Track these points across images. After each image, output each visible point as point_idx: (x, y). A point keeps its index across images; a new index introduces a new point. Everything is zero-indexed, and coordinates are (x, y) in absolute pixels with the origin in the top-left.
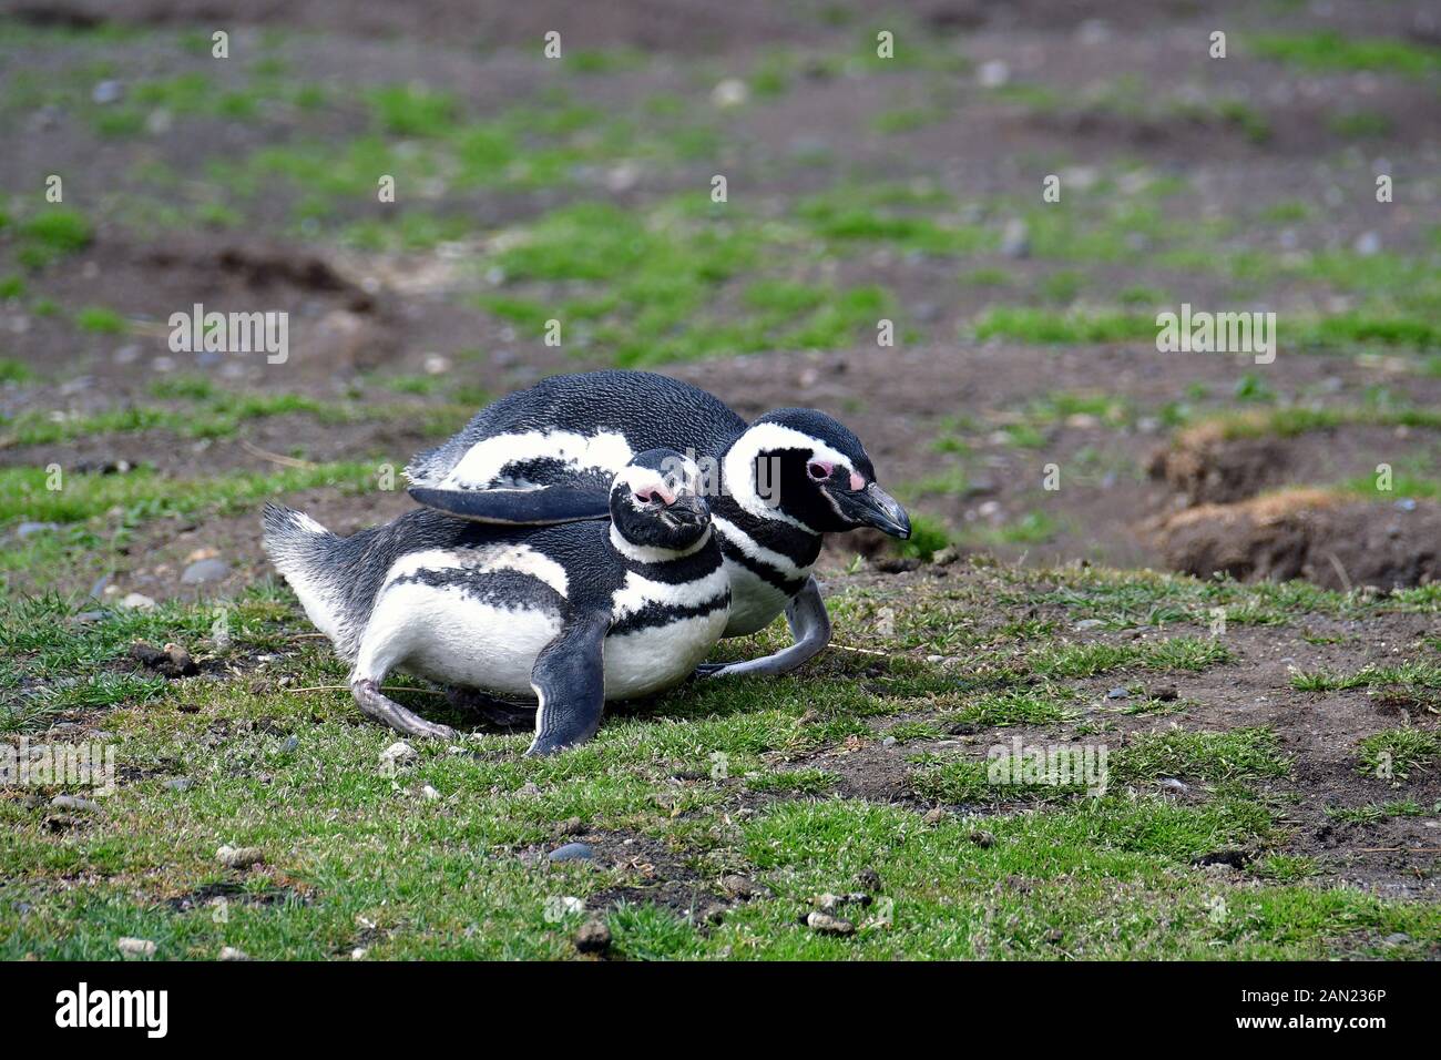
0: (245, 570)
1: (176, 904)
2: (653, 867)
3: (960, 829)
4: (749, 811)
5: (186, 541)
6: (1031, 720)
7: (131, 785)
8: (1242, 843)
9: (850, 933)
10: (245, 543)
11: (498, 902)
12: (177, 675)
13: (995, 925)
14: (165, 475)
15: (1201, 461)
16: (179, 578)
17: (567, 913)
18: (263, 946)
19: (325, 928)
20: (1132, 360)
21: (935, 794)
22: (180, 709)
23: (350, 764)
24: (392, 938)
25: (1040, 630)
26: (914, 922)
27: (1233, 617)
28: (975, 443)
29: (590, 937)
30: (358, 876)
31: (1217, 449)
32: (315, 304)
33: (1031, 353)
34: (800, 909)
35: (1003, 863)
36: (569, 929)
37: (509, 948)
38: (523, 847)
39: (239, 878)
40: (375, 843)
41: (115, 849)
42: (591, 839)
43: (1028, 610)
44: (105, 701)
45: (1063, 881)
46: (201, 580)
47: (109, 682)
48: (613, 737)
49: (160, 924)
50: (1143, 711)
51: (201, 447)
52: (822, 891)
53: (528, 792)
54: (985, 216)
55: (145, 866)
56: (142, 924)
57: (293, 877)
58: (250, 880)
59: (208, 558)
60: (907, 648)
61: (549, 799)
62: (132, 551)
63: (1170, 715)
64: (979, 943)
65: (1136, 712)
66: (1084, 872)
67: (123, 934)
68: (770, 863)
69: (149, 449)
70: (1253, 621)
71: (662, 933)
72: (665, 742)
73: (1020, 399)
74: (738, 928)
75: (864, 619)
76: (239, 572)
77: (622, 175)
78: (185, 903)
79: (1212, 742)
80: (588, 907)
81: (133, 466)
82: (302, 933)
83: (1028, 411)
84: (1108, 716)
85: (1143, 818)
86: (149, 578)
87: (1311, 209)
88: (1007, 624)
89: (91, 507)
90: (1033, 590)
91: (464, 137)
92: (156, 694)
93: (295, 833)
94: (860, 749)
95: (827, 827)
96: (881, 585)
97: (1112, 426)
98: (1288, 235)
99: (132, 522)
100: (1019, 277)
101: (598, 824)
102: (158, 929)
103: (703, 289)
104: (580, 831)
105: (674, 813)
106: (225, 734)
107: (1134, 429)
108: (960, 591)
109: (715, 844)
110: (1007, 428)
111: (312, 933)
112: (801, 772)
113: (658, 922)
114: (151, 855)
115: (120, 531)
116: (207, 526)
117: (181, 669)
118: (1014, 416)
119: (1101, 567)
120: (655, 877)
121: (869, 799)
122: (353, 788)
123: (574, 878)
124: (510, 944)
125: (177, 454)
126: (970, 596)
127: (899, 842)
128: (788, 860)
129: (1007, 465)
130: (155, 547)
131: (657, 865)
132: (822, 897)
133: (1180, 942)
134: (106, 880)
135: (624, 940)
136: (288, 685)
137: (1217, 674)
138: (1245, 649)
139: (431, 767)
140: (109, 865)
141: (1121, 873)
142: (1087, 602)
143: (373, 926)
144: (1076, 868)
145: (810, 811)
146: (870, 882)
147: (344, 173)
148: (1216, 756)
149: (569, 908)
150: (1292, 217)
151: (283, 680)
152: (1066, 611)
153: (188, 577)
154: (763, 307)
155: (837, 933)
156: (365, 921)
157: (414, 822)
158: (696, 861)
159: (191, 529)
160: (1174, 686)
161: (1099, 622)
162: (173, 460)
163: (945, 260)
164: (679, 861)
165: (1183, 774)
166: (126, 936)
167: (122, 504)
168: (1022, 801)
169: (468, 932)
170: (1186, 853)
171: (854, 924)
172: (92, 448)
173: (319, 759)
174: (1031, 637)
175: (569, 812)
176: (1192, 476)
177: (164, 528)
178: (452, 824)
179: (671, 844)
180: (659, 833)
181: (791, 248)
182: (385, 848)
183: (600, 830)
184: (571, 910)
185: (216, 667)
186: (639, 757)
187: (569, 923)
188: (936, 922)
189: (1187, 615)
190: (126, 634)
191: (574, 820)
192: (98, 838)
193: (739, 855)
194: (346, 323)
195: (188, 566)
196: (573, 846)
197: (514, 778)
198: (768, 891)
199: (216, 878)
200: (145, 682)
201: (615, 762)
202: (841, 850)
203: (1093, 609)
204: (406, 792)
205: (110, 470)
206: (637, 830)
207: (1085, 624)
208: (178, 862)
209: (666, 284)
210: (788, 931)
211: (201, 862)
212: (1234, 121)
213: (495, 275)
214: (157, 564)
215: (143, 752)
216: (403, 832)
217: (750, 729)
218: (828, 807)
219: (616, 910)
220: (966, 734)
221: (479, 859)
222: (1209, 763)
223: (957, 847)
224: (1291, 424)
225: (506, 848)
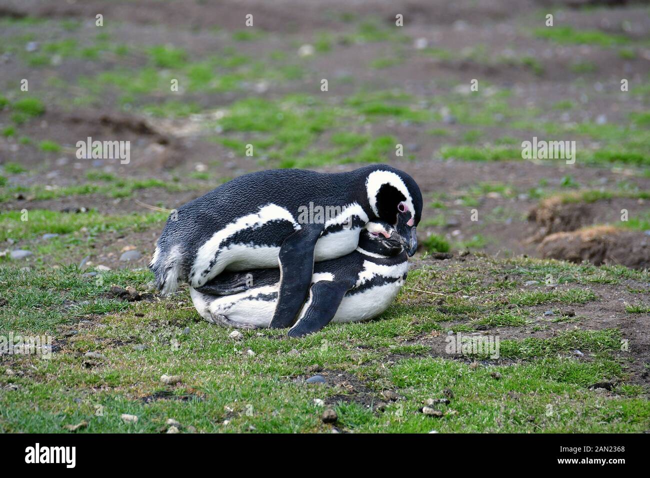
0: (147, 255)
1: (145, 399)
2: (352, 386)
3: (486, 371)
4: (393, 362)
5: (121, 242)
6: (512, 324)
7: (118, 348)
8: (609, 379)
9: (441, 416)
10: (147, 244)
11: (286, 401)
12: (133, 300)
13: (505, 413)
14: (103, 213)
15: (552, 213)
16: (119, 258)
17: (317, 406)
18: (184, 418)
19: (211, 411)
20: (513, 168)
21: (473, 357)
22: (136, 315)
23: (214, 340)
24: (241, 415)
25: (511, 285)
26: (469, 412)
27: (595, 280)
28: (448, 204)
29: (328, 416)
30: (224, 389)
31: (559, 208)
32: (143, 140)
33: (469, 165)
34: (418, 405)
35: (506, 386)
36: (318, 413)
37: (293, 421)
38: (295, 377)
39: (171, 389)
40: (230, 375)
41: (116, 376)
42: (323, 374)
43: (504, 276)
44: (102, 311)
45: (532, 395)
46: (129, 259)
47: (104, 303)
48: (329, 330)
49: (139, 408)
50: (561, 321)
51: (117, 202)
52: (427, 398)
53: (294, 353)
54: (430, 106)
55: (129, 383)
56: (131, 408)
57: (195, 389)
58: (176, 390)
59: (131, 250)
60: (453, 292)
61: (304, 356)
62: (96, 246)
63: (573, 323)
64: (499, 421)
65: (558, 321)
66: (541, 391)
67: (123, 412)
68: (403, 385)
69: (94, 202)
70: (604, 282)
71: (359, 415)
72: (352, 332)
73: (466, 185)
74: (392, 413)
75: (431, 279)
76: (145, 256)
77: (262, 86)
78: (149, 399)
79: (593, 335)
80: (325, 403)
81: (87, 210)
82: (201, 414)
83: (470, 190)
84: (546, 323)
85: (566, 367)
86: (105, 258)
87: (574, 104)
88: (496, 282)
89: (74, 227)
90: (505, 267)
91: (190, 68)
92: (125, 308)
93: (194, 370)
94: (438, 336)
95: (427, 370)
96: (438, 264)
97: (507, 197)
98: (565, 116)
99: (95, 234)
100: (453, 132)
101: (326, 367)
102: (139, 411)
103: (313, 136)
104: (319, 371)
105: (359, 363)
106: (157, 326)
107: (517, 199)
108: (473, 268)
109: (379, 377)
110: (462, 198)
111: (205, 413)
112: (413, 345)
113: (357, 411)
114: (131, 379)
115: (89, 238)
116: (129, 236)
117: (134, 298)
118: (463, 192)
119: (533, 258)
120: (354, 391)
121: (444, 358)
122: (217, 351)
123: (318, 391)
124: (293, 419)
125: (107, 204)
126: (478, 270)
127: (460, 377)
128: (411, 384)
129: (463, 214)
130: (106, 245)
131: (354, 385)
132: (428, 400)
133: (587, 422)
134: (113, 389)
135: (343, 418)
136: (182, 305)
137: (591, 305)
138: (602, 294)
139: (250, 341)
140: (113, 382)
141: (558, 391)
142: (530, 273)
143: (232, 411)
144: (538, 389)
145: (420, 363)
146: (449, 394)
147: (139, 84)
148: (595, 341)
149: (318, 404)
150: (567, 107)
151: (180, 303)
152: (521, 277)
153: (123, 258)
154: (340, 144)
155: (436, 416)
156: (229, 408)
157: (246, 365)
158: (371, 384)
159: (122, 237)
160: (573, 310)
161: (535, 282)
162: (105, 207)
163: (418, 124)
164: (363, 384)
165: (581, 349)
166: (124, 413)
167: (87, 226)
168: (511, 359)
169: (273, 413)
170: (585, 383)
171: (443, 412)
172: (68, 201)
173: (200, 337)
174: (506, 288)
175: (313, 362)
176: (548, 219)
177: (109, 237)
178: (263, 367)
179: (359, 377)
180: (354, 372)
181: (348, 119)
182: (234, 377)
183: (328, 370)
184: (319, 405)
185: (150, 296)
186: (340, 339)
187: (318, 410)
188: (479, 412)
189: (575, 279)
190: (108, 282)
191: (316, 365)
192: (108, 371)
193: (389, 381)
194: (159, 149)
195: (122, 253)
196: (316, 377)
197: (287, 347)
198: (404, 397)
199: (161, 388)
200: (119, 303)
201: (331, 340)
202: (435, 380)
203: (533, 276)
204: (241, 352)
205: (78, 211)
206: (343, 370)
207: (529, 282)
208: (144, 382)
209: (296, 134)
210: (414, 415)
211: (154, 382)
212: (528, 66)
213: (219, 129)
214: (108, 252)
215: (122, 334)
216: (241, 370)
217: (389, 327)
218: (428, 361)
219: (338, 405)
220: (484, 330)
221: (276, 382)
222: (592, 344)
223: (485, 379)
224: (591, 197)
225: (288, 377)
